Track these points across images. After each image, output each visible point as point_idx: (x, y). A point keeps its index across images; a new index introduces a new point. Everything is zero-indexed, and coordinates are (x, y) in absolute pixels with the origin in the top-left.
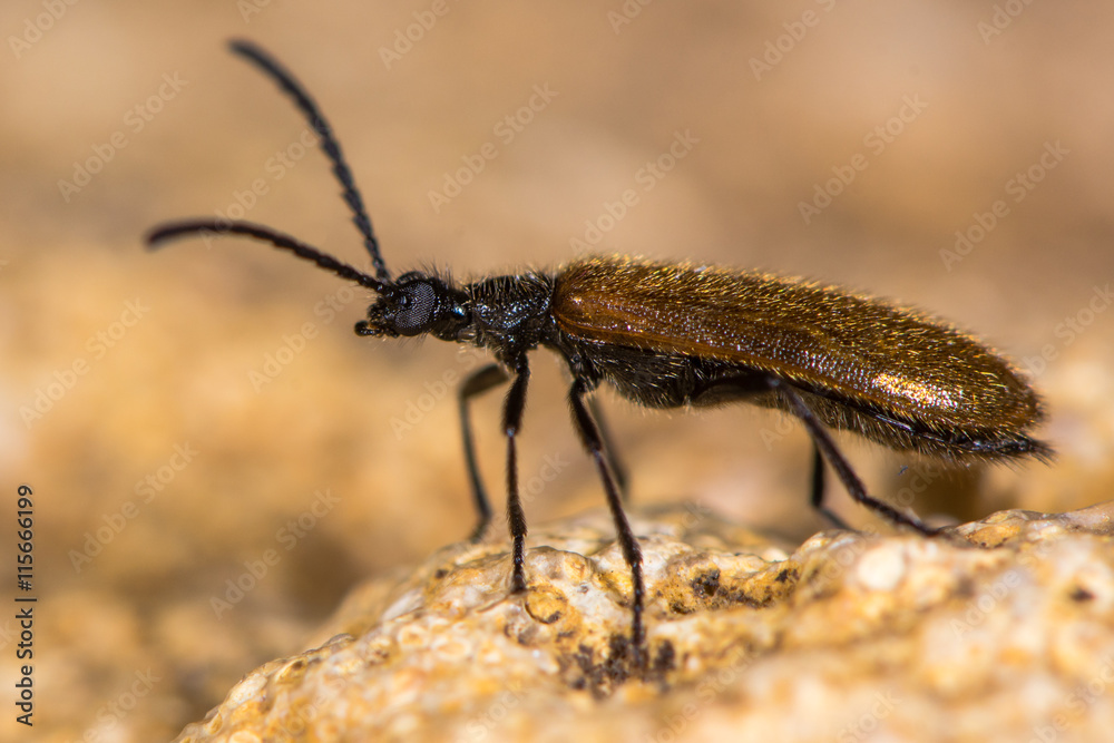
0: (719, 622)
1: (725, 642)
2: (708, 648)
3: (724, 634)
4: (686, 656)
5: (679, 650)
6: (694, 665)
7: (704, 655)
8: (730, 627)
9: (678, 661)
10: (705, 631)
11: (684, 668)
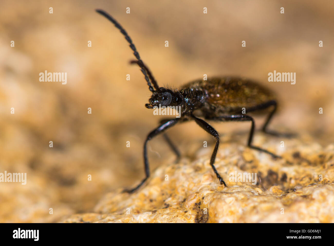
0: (301, 169)
1: (303, 176)
2: (297, 177)
3: (303, 173)
4: (291, 179)
5: (289, 177)
6: (293, 182)
7: (296, 179)
8: (304, 172)
9: (288, 180)
10: (297, 172)
11: (290, 183)
